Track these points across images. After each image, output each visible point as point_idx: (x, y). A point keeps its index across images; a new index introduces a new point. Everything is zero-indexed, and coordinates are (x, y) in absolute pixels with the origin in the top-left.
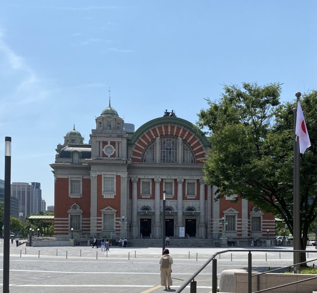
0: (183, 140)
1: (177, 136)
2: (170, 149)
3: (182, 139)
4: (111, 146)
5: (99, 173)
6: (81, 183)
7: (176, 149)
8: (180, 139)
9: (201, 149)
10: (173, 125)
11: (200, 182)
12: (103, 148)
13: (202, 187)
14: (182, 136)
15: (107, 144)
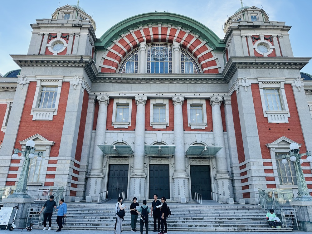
2: (162, 60)
3: (179, 44)
4: (62, 40)
5: (33, 79)
7: (170, 60)
8: (176, 45)
10: (165, 26)
11: (212, 101)
12: (48, 43)
13: (216, 109)
14: (179, 39)
15: (56, 37)
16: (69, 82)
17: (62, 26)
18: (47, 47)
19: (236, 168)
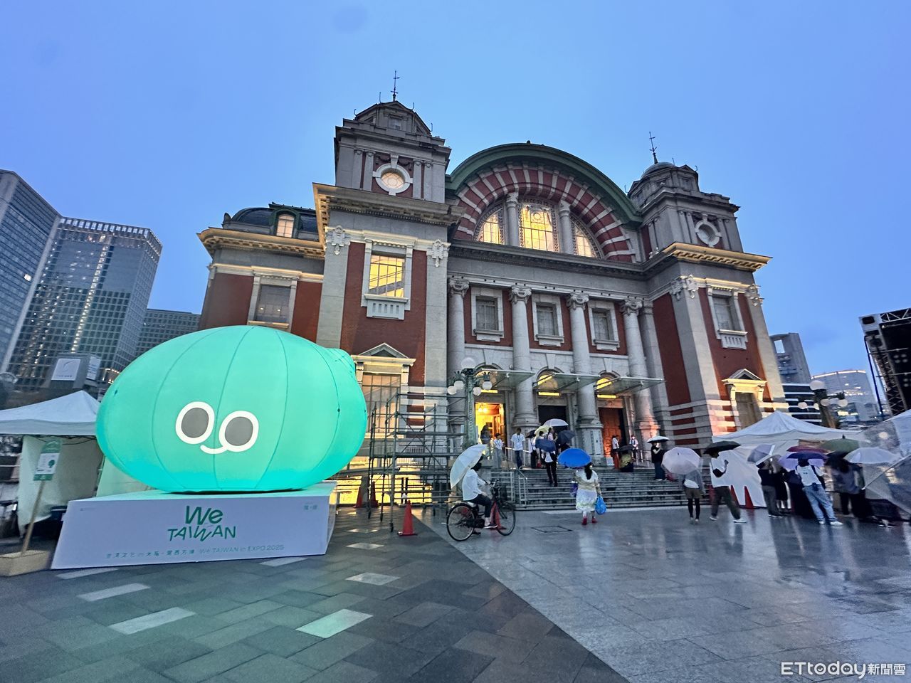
0: (571, 208)
1: (558, 197)
3: (569, 205)
4: (401, 169)
5: (356, 238)
6: (293, 293)
8: (565, 206)
9: (617, 232)
10: (548, 172)
11: (628, 307)
12: (375, 170)
13: (632, 321)
14: (570, 198)
15: (389, 161)
16: (425, 252)
17: (400, 143)
18: (374, 178)
19: (666, 413)
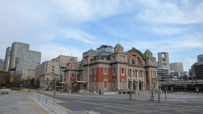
0: (137, 57)
1: (136, 56)
4: (123, 57)
5: (120, 67)
6: (107, 69)
9: (142, 61)
10: (135, 52)
13: (143, 73)
17: (123, 54)
18: (121, 59)
19: (146, 85)
